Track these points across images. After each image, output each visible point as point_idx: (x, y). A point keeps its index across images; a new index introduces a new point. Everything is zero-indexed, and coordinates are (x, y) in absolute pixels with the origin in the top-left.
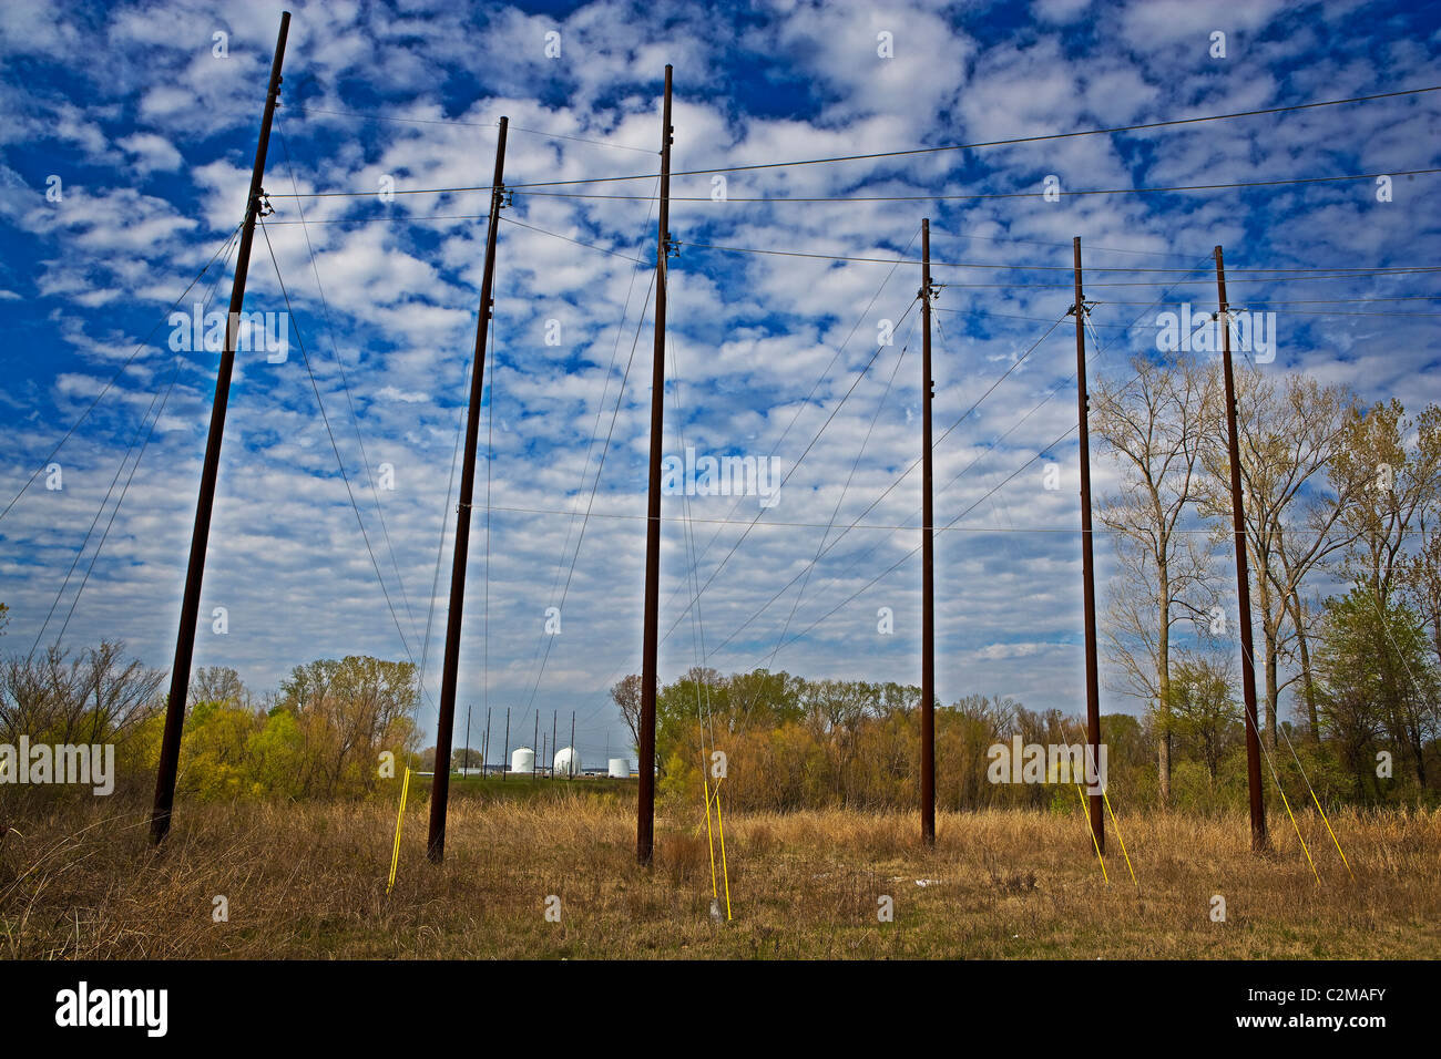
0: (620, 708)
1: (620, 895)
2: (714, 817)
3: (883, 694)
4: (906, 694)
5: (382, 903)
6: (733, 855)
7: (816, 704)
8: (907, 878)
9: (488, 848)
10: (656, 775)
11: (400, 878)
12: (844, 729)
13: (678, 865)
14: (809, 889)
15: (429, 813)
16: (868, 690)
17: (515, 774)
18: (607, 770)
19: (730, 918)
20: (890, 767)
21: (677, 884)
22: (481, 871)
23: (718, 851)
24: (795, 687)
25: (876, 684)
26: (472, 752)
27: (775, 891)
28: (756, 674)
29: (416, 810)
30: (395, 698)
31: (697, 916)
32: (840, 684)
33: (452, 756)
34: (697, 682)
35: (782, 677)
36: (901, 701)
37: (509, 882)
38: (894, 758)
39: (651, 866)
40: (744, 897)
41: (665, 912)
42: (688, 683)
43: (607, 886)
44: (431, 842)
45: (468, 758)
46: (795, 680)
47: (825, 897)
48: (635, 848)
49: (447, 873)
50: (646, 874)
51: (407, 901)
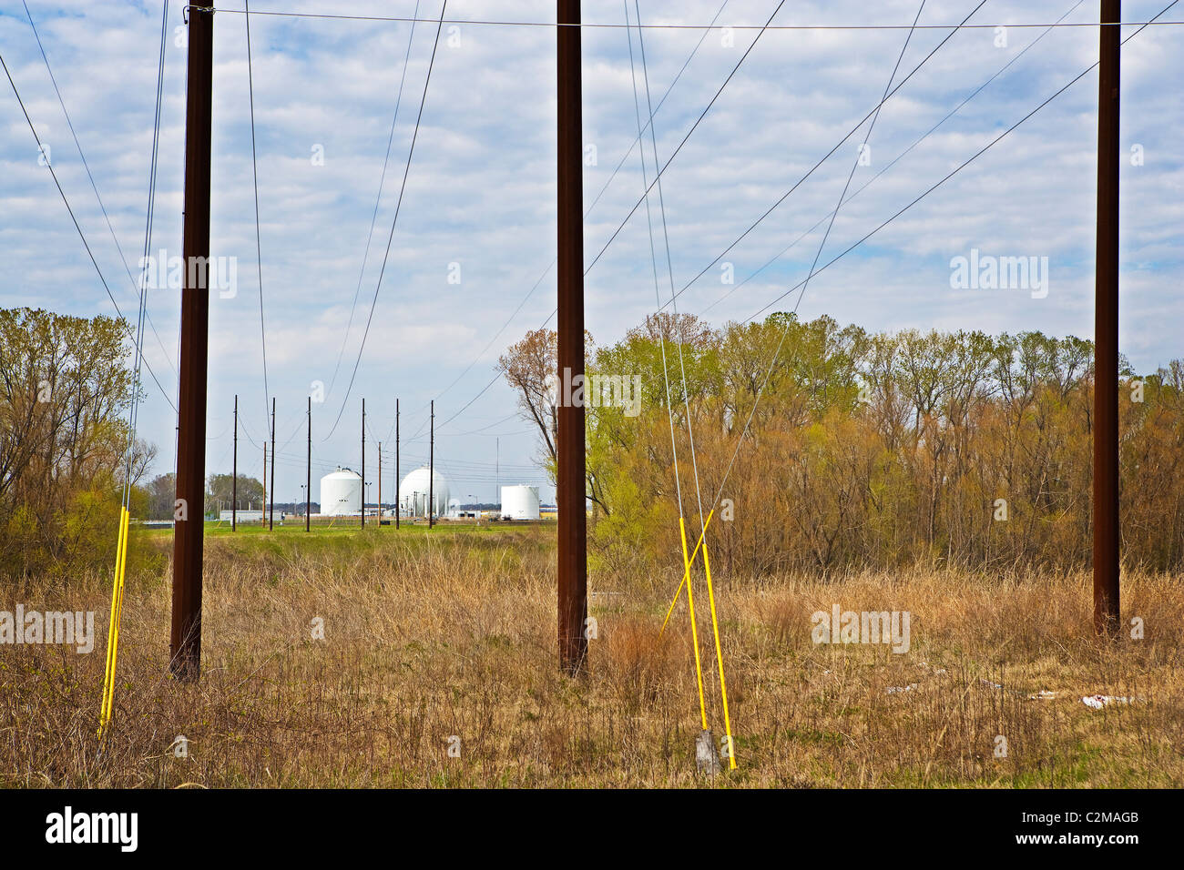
0: (519, 391)
1: (528, 728)
2: (700, 587)
3: (1017, 354)
4: (1062, 353)
5: (90, 754)
6: (738, 653)
7: (887, 376)
8: (1065, 693)
9: (281, 651)
10: (589, 513)
11: (120, 707)
12: (942, 422)
13: (635, 673)
14: (880, 712)
15: (170, 590)
16: (988, 347)
17: (326, 521)
18: (499, 508)
19: (733, 765)
20: (1031, 492)
21: (634, 708)
22: (271, 691)
23: (707, 647)
24: (848, 345)
25: (1005, 337)
26: (244, 480)
27: (815, 716)
28: (772, 321)
29: (146, 588)
30: (92, 385)
31: (674, 758)
32: (934, 337)
33: (208, 490)
34: (660, 342)
35: (822, 325)
36: (1053, 368)
37: (325, 712)
38: (1039, 476)
39: (584, 676)
40: (757, 728)
41: (613, 756)
42: (645, 342)
43: (508, 712)
44: (175, 644)
45: (241, 492)
46: (847, 332)
47: (910, 727)
48: (554, 647)
49: (208, 697)
50: (576, 691)
51: (137, 750)
